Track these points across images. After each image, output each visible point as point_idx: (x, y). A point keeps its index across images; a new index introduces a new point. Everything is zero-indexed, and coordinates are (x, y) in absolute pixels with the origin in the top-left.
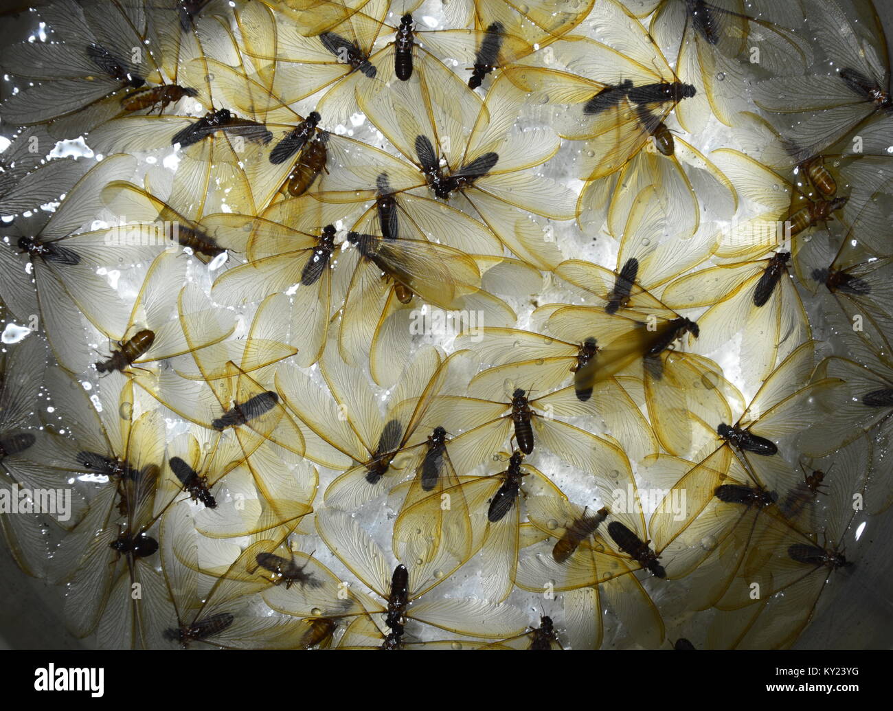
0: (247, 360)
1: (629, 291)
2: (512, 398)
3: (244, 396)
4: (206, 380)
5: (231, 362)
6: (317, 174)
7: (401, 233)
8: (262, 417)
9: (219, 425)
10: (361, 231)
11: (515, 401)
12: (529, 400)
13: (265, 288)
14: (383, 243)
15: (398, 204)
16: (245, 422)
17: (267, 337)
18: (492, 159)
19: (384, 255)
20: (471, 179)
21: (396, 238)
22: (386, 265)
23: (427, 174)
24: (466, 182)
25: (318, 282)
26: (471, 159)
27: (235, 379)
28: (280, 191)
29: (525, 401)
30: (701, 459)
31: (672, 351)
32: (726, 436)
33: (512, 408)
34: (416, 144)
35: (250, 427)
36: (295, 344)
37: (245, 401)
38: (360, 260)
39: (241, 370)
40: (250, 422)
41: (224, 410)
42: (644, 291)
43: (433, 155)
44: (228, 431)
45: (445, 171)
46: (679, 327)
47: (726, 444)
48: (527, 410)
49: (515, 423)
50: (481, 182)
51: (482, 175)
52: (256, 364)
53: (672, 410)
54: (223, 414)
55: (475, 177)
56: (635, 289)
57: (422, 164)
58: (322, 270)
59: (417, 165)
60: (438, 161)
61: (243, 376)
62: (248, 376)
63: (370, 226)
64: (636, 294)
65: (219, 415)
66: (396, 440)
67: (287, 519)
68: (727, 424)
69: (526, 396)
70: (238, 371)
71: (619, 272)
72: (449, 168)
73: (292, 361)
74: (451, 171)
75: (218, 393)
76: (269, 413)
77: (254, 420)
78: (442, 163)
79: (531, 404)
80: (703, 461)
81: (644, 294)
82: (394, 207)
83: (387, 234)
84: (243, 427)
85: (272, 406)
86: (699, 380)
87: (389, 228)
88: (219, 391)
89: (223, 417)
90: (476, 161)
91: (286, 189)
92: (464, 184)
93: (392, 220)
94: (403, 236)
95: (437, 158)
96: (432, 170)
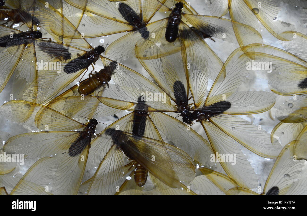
7: (146, 134)
14: (132, 138)
15: (149, 116)
20: (209, 115)
23: (179, 106)
24: (205, 116)
34: (174, 85)
38: (113, 145)
45: (192, 107)
50: (215, 119)
57: (176, 99)
59: (173, 99)
60: (187, 100)
72: (195, 105)
74: (196, 107)
78: (190, 102)
82: (145, 117)
83: (135, 132)
87: (139, 129)
92: (203, 117)
93: (142, 124)
94: (146, 136)
95: (188, 97)
96: (184, 109)
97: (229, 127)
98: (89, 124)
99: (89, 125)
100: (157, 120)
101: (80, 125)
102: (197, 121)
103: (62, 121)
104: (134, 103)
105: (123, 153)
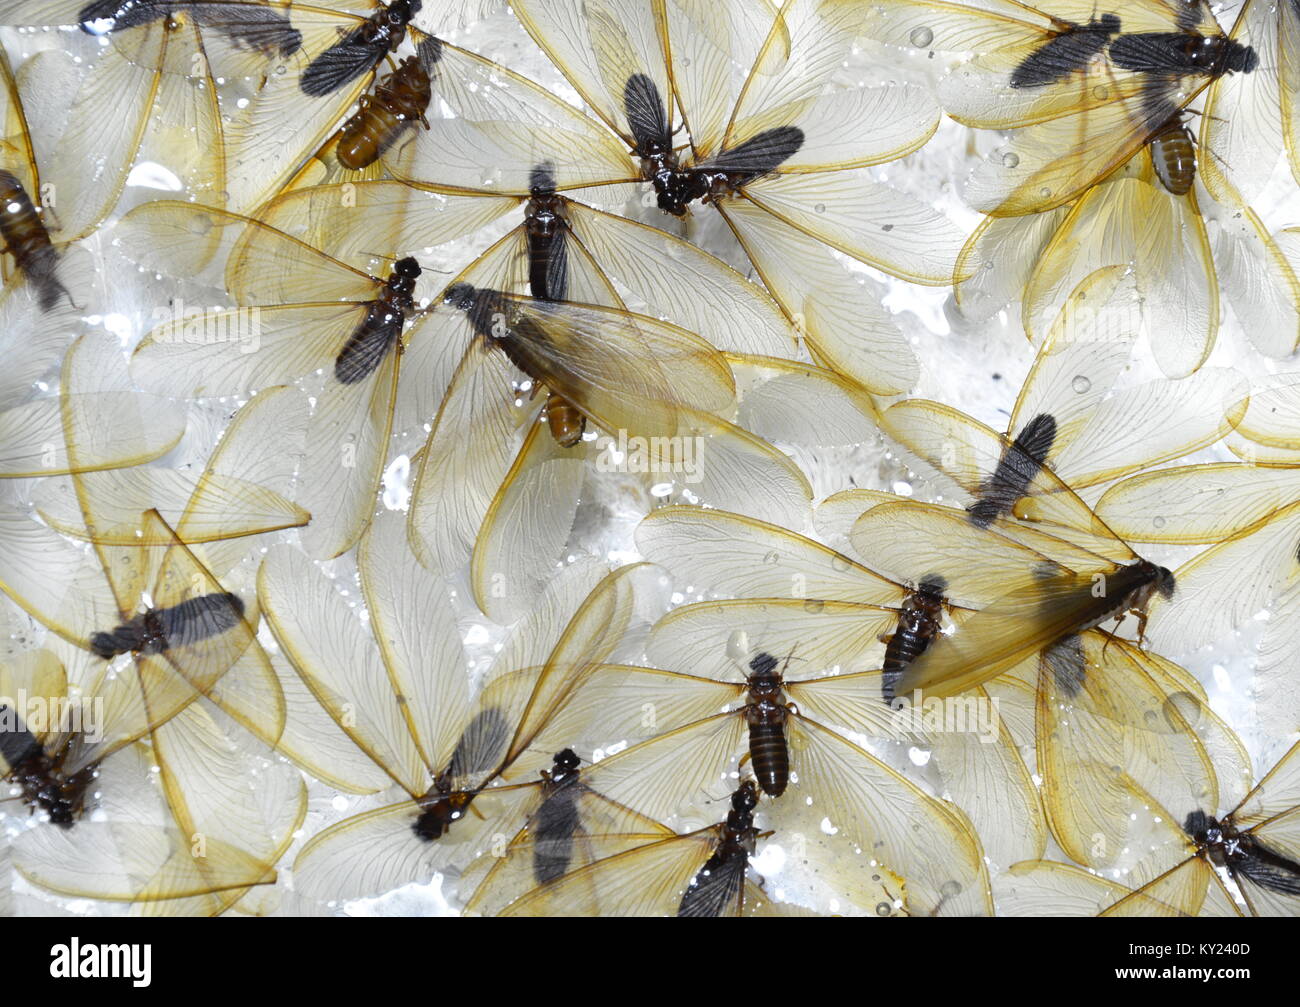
0: (195, 517)
1: (1029, 481)
2: (749, 671)
3: (170, 593)
4: (96, 543)
5: (155, 511)
6: (404, 127)
7: (573, 294)
8: (200, 645)
9: (105, 647)
10: (480, 281)
11: (754, 682)
12: (785, 679)
13: (248, 372)
14: (530, 310)
15: (570, 230)
16: (163, 648)
17: (247, 478)
18: (787, 140)
19: (527, 335)
20: (739, 179)
21: (561, 300)
22: (529, 358)
23: (645, 158)
24: (728, 184)
25: (371, 378)
26: (743, 134)
27: (157, 554)
28: (319, 156)
29: (776, 681)
30: (1139, 882)
31: (1110, 637)
32: (1200, 837)
33: (746, 694)
34: (627, 92)
35: (174, 663)
36: (307, 505)
37: (169, 606)
38: (473, 342)
39: (175, 535)
40: (173, 651)
41: (122, 614)
42: (1065, 487)
43: (660, 119)
44: (124, 661)
45: (684, 156)
46: (1138, 584)
47: (1200, 855)
48: (778, 700)
49: (752, 727)
50: (758, 187)
51: (763, 172)
52: (214, 530)
53: (1090, 765)
54: (117, 623)
55: (749, 176)
56: (1042, 480)
57: (636, 136)
58: (381, 353)
59: (626, 138)
60: (671, 134)
61: (178, 550)
62: (189, 551)
63: (507, 273)
64: (1046, 492)
65: (109, 624)
66: (492, 752)
67: (226, 883)
68: (1208, 813)
69: (778, 669)
70: (168, 535)
71: (1013, 437)
72: (693, 148)
73: (293, 537)
74: (696, 157)
75: (117, 580)
76: (217, 638)
77: (183, 649)
78: (680, 140)
79: (789, 690)
80: (1145, 887)
81: (1065, 495)
82: (562, 237)
83: (539, 292)
84: (157, 660)
85: (228, 624)
86: (1158, 707)
87: (546, 279)
88: (120, 574)
89: (118, 630)
90: (754, 141)
91: (332, 151)
92: (723, 187)
93: (554, 263)
94: (575, 299)
95: (670, 128)
96: (656, 152)
97: (803, 208)
98: (392, 276)
99: (394, 279)
100: (599, 244)
101: (364, 280)
102: (704, 202)
103: (309, 268)
104: (521, 198)
105: (504, 354)
